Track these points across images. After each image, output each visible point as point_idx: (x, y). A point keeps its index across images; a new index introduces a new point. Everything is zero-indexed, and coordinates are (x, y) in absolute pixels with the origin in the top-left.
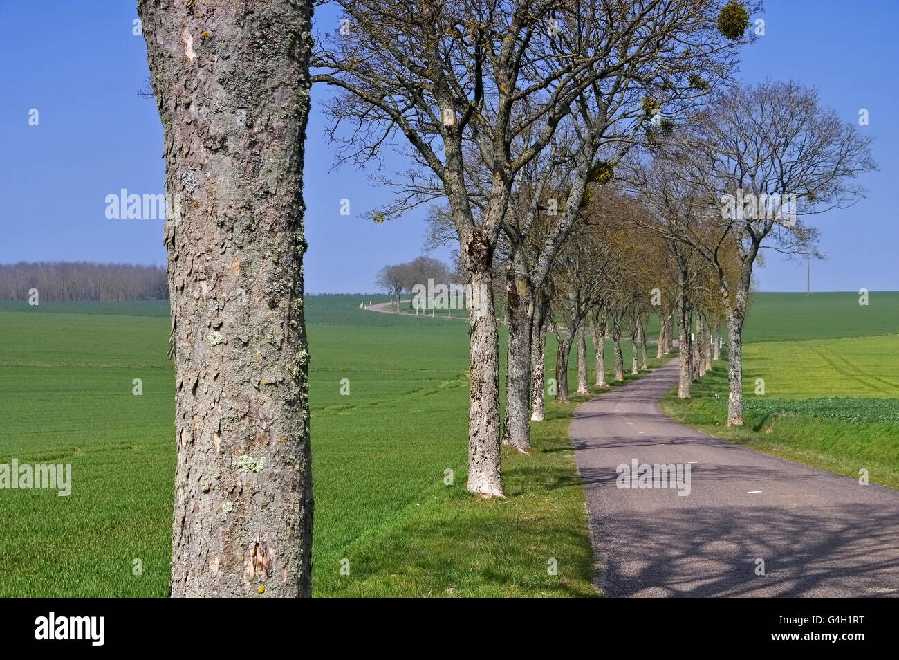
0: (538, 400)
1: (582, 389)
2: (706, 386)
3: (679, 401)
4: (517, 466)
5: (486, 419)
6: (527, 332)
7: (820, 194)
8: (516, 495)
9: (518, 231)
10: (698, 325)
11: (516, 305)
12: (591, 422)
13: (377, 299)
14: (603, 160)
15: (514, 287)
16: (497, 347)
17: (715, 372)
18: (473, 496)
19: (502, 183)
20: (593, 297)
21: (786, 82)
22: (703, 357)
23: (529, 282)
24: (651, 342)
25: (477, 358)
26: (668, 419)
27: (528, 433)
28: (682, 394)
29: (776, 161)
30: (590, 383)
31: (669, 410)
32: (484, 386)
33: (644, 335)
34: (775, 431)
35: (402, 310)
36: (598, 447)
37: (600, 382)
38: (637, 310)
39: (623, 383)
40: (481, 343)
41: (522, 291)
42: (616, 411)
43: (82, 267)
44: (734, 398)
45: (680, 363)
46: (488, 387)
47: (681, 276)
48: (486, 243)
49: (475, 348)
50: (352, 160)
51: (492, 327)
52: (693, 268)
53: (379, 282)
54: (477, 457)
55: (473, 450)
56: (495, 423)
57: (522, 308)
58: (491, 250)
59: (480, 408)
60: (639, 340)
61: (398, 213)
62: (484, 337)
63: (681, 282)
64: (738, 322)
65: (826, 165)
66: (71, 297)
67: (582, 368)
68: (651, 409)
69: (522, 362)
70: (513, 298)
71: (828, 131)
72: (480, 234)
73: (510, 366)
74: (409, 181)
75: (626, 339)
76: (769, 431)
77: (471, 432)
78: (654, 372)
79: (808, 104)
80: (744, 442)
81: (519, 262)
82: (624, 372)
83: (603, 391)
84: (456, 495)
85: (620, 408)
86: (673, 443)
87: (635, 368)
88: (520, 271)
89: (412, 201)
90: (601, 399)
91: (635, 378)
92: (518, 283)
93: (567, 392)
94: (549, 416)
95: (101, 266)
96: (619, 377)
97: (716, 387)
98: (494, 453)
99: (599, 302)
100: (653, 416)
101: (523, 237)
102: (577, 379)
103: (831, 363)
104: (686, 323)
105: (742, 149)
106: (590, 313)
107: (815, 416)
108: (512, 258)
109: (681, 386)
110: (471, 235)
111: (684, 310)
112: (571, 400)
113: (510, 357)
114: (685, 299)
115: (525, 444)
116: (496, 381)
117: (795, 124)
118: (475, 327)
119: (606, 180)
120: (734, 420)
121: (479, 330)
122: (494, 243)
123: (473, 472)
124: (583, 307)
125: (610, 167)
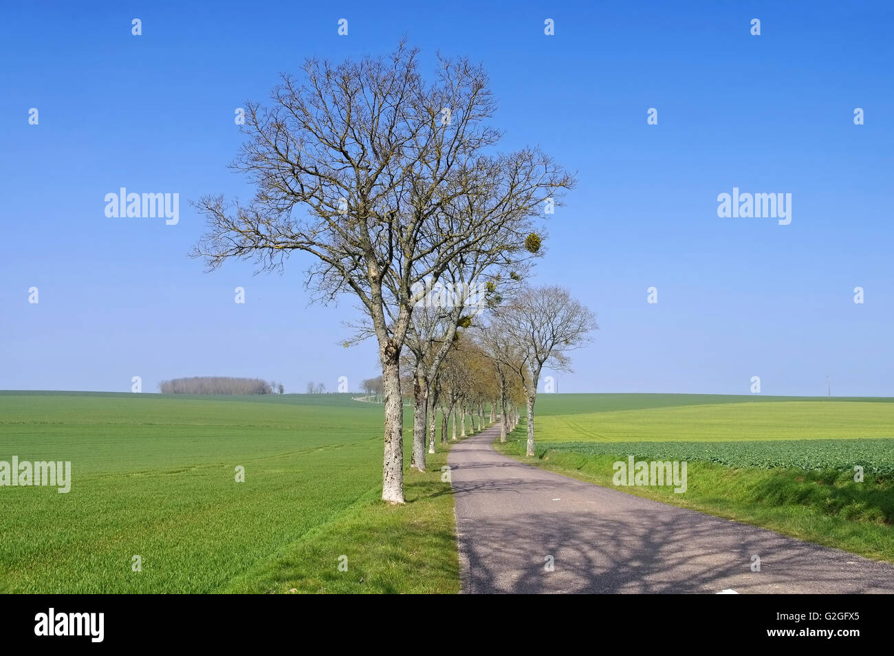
0: (432, 443)
1: (454, 438)
2: (513, 437)
3: (500, 444)
4: (417, 480)
5: (394, 455)
6: (424, 406)
7: (571, 341)
8: (412, 501)
9: (420, 351)
10: (509, 408)
11: (419, 392)
12: (458, 454)
13: (360, 395)
14: (465, 316)
15: (417, 382)
16: (401, 411)
17: (517, 430)
18: (385, 503)
19: (406, 311)
20: (460, 392)
21: (554, 286)
22: (511, 423)
23: (426, 379)
24: (486, 416)
25: (389, 417)
26: (496, 452)
27: (425, 461)
28: (502, 440)
29: (550, 324)
30: (458, 434)
31: (497, 448)
32: (393, 434)
33: (483, 412)
34: (550, 458)
35: (371, 400)
36: (465, 468)
37: (463, 434)
38: (481, 400)
39: (474, 435)
40: (391, 408)
41: (422, 384)
42: (471, 448)
43: (224, 379)
44: (530, 442)
45: (501, 425)
46: (395, 435)
47: (502, 384)
48: (396, 347)
49: (388, 411)
50: (320, 301)
51: (398, 399)
52: (508, 379)
53: (361, 387)
54: (388, 478)
55: (386, 474)
56: (399, 458)
57: (422, 393)
58: (398, 351)
59: (390, 448)
60: (481, 415)
61: (357, 342)
62: (393, 404)
63: (502, 386)
64: (532, 404)
65: (574, 326)
66: (218, 393)
67: (454, 427)
68: (487, 447)
69: (422, 423)
70: (417, 388)
71: (575, 309)
72: (392, 342)
73: (415, 425)
74: (363, 325)
75: (475, 414)
76: (547, 458)
77: (385, 463)
78: (488, 430)
79: (565, 296)
80: (537, 465)
81: (421, 369)
82: (474, 429)
83: (466, 438)
84: (375, 502)
85: (472, 447)
86: (504, 466)
87: (479, 427)
88: (421, 373)
89: (364, 336)
90: (464, 442)
91: (480, 432)
92: (420, 380)
93: (447, 439)
94: (437, 452)
95: (232, 379)
96: (472, 432)
97: (518, 437)
98: (399, 476)
99: (463, 395)
100: (489, 451)
101: (423, 356)
102: (452, 433)
103: (570, 425)
104: (504, 406)
105: (533, 318)
106: (458, 401)
107: (571, 451)
108: (416, 366)
109: (502, 436)
110: (386, 342)
111: (503, 399)
112: (449, 443)
113: (415, 420)
114: (504, 394)
115: (423, 467)
116: (400, 431)
117: (559, 306)
118: (388, 399)
119: (467, 326)
120: (530, 453)
121: (390, 400)
122: (401, 348)
123: (386, 487)
124: (455, 398)
125: (469, 319)
